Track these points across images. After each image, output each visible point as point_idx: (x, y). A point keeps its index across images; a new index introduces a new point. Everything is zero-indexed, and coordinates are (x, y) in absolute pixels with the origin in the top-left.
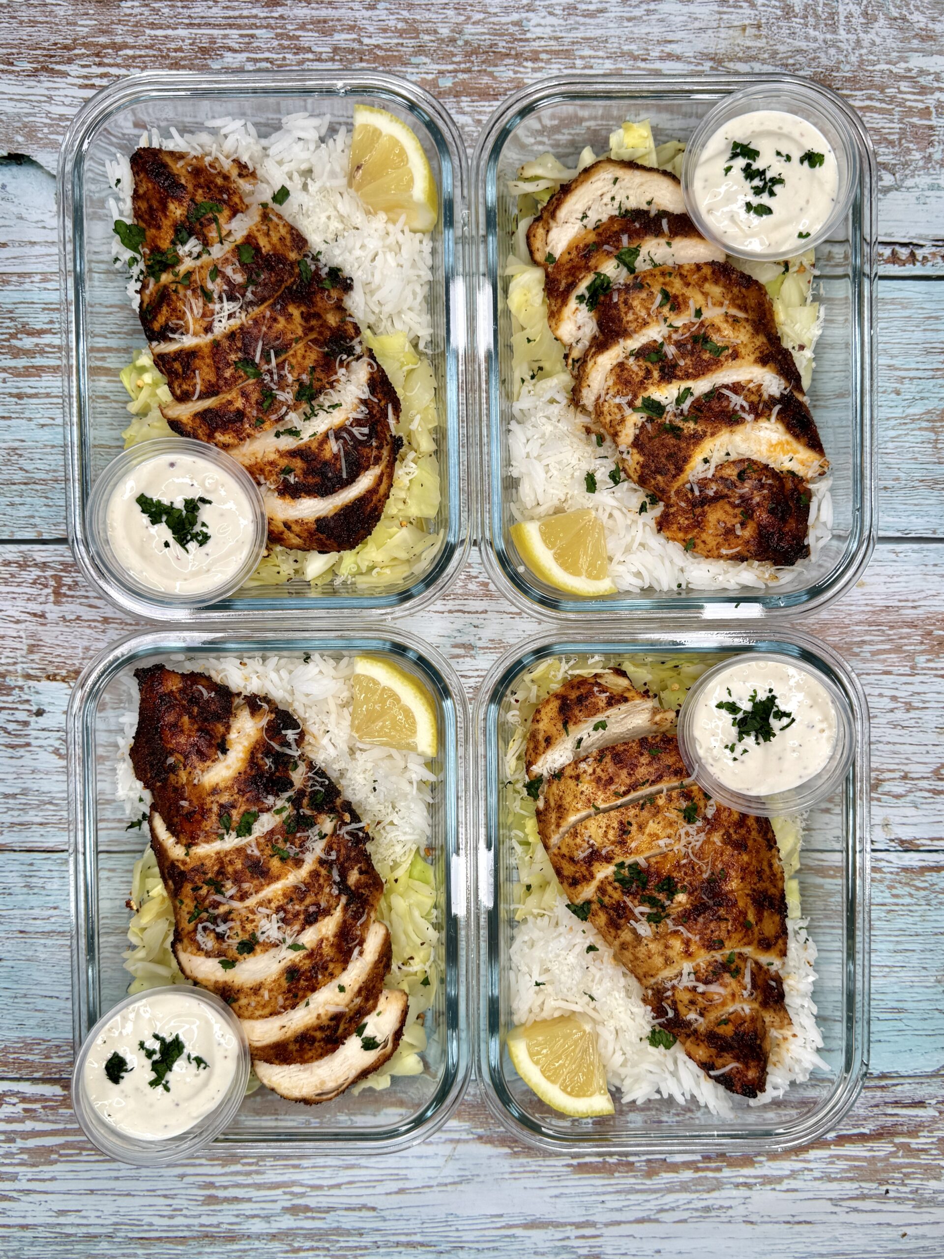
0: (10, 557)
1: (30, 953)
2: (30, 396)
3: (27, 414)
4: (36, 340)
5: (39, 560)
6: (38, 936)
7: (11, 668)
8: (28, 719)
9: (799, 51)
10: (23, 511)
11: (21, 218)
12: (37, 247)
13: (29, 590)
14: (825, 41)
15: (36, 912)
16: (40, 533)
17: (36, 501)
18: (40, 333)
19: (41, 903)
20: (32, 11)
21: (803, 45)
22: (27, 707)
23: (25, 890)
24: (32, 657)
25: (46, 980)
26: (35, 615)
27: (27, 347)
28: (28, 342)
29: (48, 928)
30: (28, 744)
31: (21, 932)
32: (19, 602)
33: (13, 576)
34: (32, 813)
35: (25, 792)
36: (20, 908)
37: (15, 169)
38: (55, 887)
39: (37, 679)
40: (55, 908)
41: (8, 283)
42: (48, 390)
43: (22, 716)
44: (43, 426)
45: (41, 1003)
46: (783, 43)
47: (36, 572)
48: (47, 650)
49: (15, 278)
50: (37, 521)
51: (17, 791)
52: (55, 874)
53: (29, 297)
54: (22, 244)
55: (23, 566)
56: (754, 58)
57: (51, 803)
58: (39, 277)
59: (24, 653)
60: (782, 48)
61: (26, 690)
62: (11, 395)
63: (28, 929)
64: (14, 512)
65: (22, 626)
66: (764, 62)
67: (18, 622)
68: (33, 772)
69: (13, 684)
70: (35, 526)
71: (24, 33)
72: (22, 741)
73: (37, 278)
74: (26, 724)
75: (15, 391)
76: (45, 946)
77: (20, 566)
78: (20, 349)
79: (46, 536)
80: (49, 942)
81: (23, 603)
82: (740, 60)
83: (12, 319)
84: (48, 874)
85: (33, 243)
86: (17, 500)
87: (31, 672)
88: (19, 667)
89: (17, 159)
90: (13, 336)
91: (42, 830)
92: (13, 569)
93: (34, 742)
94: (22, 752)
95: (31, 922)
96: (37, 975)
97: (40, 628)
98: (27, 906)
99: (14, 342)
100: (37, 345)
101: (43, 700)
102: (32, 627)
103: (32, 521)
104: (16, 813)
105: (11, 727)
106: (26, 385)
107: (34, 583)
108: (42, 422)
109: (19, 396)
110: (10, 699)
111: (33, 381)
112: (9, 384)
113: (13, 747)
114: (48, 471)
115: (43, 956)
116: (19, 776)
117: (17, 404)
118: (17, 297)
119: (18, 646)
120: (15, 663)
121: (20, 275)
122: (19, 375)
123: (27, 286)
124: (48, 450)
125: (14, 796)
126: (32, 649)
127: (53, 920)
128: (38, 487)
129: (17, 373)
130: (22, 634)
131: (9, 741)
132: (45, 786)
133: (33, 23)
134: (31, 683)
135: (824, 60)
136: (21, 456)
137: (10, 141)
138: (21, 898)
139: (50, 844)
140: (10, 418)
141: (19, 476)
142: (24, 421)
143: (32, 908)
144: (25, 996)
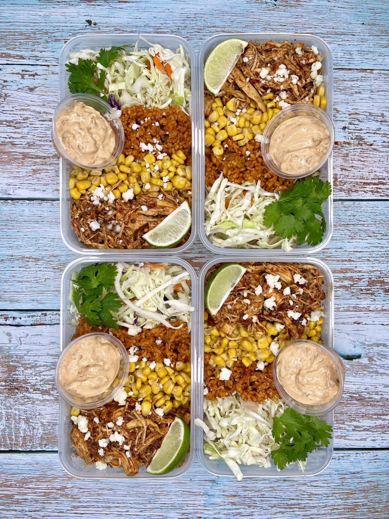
0: (355, 194)
1: (350, 26)
2: (345, 261)
3: (347, 253)
4: (342, 284)
5: (343, 193)
6: (347, 33)
7: (356, 147)
8: (349, 126)
9: (22, 404)
10: (349, 213)
11: (348, 334)
12: (341, 322)
13: (348, 180)
14: (11, 408)
15: (348, 43)
16: (342, 204)
17: (344, 217)
18: (341, 287)
19: (346, 47)
20: (342, 418)
21: (21, 407)
22: (350, 131)
23: (352, 52)
24: (347, 152)
25: (343, 15)
26: (345, 170)
27: (346, 281)
28: (346, 283)
29: (342, 36)
30: (350, 115)
31: (354, 35)
32: (352, 175)
33: (354, 186)
34: (349, 85)
35: (352, 94)
36: (355, 45)
37: (350, 354)
38: (339, 54)
39: (345, 143)
40: (340, 45)
41: (354, 307)
42: (338, 263)
43: (352, 127)
44: (340, 248)
45: (346, 5)
46: (29, 407)
47: (344, 187)
48: (341, 155)
49: (351, 309)
50: (343, 209)
51: (355, 95)
52: (340, 59)
53: (345, 301)
54: (348, 323)
55: (350, 190)
56: (41, 401)
57: (341, 89)
58: (341, 310)
59: (350, 154)
60: (30, 405)
61: (350, 138)
62: (353, 261)
63: (351, 36)
64: (353, 212)
65: (350, 165)
66: (38, 400)
67: (352, 167)
68: (348, 103)
69: (355, 141)
70: (344, 207)
71: (346, 409)
72: (352, 116)
73: (341, 309)
74: (350, 124)
75: (352, 263)
76: (344, 29)
77: (351, 190)
78: (350, 280)
79: (340, 202)
80: (342, 31)
81: (350, 174)
82: (48, 400)
83: (352, 292)
84: (342, 59)
85: (343, 323)
86: (352, 218)
87: (347, 146)
88: (353, 147)
89: (349, 358)
90: (352, 285)
91: (345, 78)
92: (354, 189)
93: (347, 116)
94: (352, 112)
95: (349, 39)
96: (348, 17)
97: (343, 164)
98: (351, 46)
99: (352, 283)
100: (342, 282)
101: (342, 134)
102: (346, 164)
103: (346, 209)
104: (356, 85)
105: (357, 122)
106: (347, 265)
107: (345, 183)
108: (341, 250)
109: (350, 261)
110: (356, 134)
111: (344, 267)
112: (354, 266)
113: (356, 114)
114: (339, 229)
115: (345, 25)
116: (354, 101)
117: (351, 257)
118: (350, 302)
119: (352, 157)
120: (354, 149)
121: (349, 311)
122: (350, 269)
123: (346, 306)
124: (338, 238)
125: (356, 93)
126: (347, 155)
127: (341, 40)
128: (343, 223)
129: (351, 270)
130: (351, 162)
131: (358, 116)
132: (343, 97)
133: (342, 413)
134: (348, 141)
135: (12, 401)
136: (350, 236)
137: (352, 365)
138: (354, 49)
139: (341, 72)
140: (354, 252)
141: (351, 228)
142: (348, 250)
143: (349, 45)
144: (352, 8)
